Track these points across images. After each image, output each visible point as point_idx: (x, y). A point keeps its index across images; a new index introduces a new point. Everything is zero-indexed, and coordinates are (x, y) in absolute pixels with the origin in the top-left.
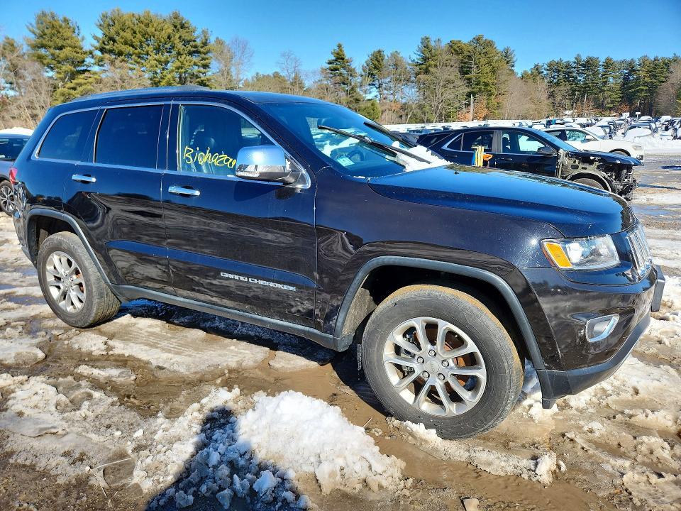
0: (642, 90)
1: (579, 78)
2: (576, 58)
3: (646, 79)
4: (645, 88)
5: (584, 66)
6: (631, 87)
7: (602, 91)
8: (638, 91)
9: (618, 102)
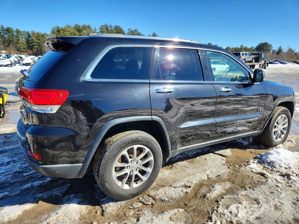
0: (35, 45)
1: (5, 36)
2: (1, 27)
3: (36, 41)
4: (37, 44)
5: (6, 30)
6: (31, 43)
7: (18, 43)
8: (34, 45)
9: (27, 49)
